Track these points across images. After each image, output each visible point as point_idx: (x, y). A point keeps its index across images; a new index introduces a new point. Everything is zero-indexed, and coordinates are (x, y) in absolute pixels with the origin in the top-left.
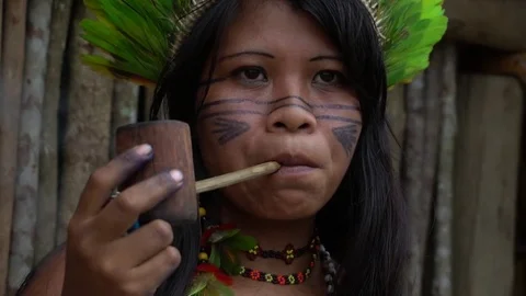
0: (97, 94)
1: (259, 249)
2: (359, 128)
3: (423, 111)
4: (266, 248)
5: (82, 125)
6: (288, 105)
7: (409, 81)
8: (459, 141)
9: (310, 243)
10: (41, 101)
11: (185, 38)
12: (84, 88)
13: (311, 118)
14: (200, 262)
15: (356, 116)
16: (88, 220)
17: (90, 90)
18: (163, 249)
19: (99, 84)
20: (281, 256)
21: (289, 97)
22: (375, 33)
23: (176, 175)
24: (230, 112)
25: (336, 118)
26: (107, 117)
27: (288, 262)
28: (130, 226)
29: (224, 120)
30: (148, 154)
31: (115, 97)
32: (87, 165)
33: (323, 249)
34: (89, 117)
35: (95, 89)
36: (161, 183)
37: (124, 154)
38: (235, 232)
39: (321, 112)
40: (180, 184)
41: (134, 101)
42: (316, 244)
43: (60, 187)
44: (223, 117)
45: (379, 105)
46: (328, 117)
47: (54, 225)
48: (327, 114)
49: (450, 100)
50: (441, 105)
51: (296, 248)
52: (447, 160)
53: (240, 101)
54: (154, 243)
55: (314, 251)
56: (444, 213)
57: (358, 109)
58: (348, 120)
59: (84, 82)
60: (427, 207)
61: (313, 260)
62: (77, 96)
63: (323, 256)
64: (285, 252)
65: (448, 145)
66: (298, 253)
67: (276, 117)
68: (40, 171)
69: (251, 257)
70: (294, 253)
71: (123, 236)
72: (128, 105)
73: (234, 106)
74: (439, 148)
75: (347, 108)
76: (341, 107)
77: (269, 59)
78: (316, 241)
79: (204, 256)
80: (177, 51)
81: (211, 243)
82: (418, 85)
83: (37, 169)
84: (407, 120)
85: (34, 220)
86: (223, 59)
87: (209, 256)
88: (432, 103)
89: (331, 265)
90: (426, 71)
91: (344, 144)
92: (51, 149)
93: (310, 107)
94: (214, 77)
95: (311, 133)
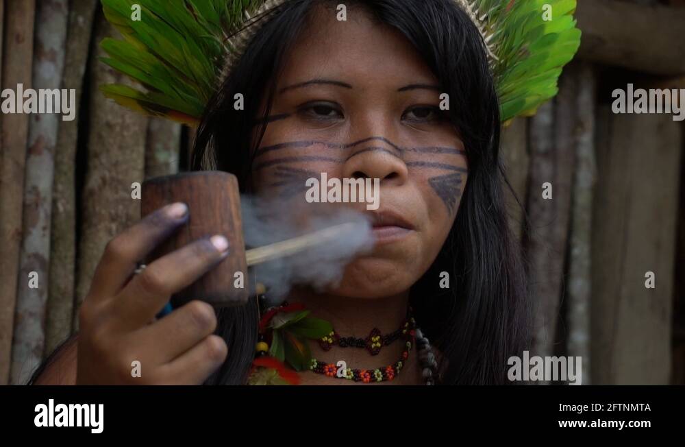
0: (126, 133)
1: (336, 336)
2: (464, 177)
3: (551, 154)
4: (344, 335)
5: (107, 175)
6: (369, 149)
7: (532, 112)
8: (598, 192)
9: (402, 328)
10: (53, 143)
11: (235, 62)
12: (109, 126)
13: (400, 165)
14: (258, 354)
15: (460, 161)
16: (105, 303)
17: (118, 129)
18: (201, 340)
19: (128, 121)
20: (363, 344)
21: (370, 139)
22: (484, 53)
23: (220, 243)
24: (295, 159)
25: (433, 165)
26: (140, 164)
27: (374, 353)
28: (158, 310)
29: (287, 169)
30: (183, 216)
31: (150, 138)
32: (114, 226)
33: (421, 335)
34: (116, 164)
35: (124, 127)
36: (198, 253)
37: (150, 217)
38: (304, 314)
39: (415, 157)
40: (224, 255)
41: (174, 143)
42: (411, 328)
43: (78, 255)
44: (284, 165)
45: (490, 147)
46: (423, 164)
47: (70, 305)
48: (420, 160)
49: (586, 139)
50: (575, 145)
51: (384, 333)
52: (583, 217)
53: (308, 144)
54: (191, 331)
55: (408, 337)
56: (579, 286)
57: (461, 152)
58: (450, 167)
59: (110, 118)
60: (557, 279)
61: (406, 348)
62: (100, 137)
63: (419, 344)
64: (369, 339)
65: (584, 198)
66: (386, 341)
67: (354, 164)
68: (52, 235)
69: (326, 347)
70: (381, 340)
71: (150, 323)
72: (167, 148)
73: (300, 151)
74: (572, 202)
75: (448, 151)
76: (439, 150)
77: (344, 90)
78: (411, 324)
79: (263, 346)
80: (226, 78)
81: (272, 330)
82: (545, 119)
83: (48, 232)
84: (531, 165)
85: (45, 297)
86: (284, 90)
87: (269, 346)
88: (563, 144)
89: (431, 355)
90: (555, 100)
91: (444, 199)
92: (66, 206)
93: (398, 151)
94: (273, 113)
95: (401, 184)
